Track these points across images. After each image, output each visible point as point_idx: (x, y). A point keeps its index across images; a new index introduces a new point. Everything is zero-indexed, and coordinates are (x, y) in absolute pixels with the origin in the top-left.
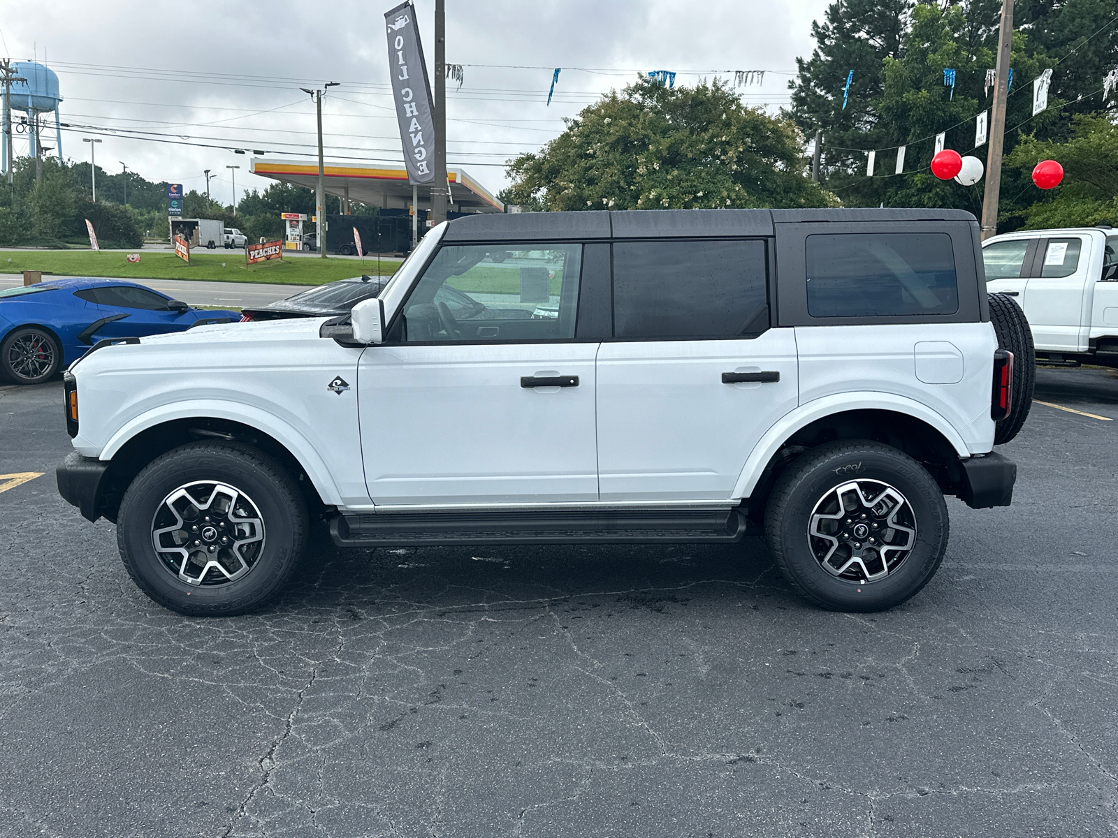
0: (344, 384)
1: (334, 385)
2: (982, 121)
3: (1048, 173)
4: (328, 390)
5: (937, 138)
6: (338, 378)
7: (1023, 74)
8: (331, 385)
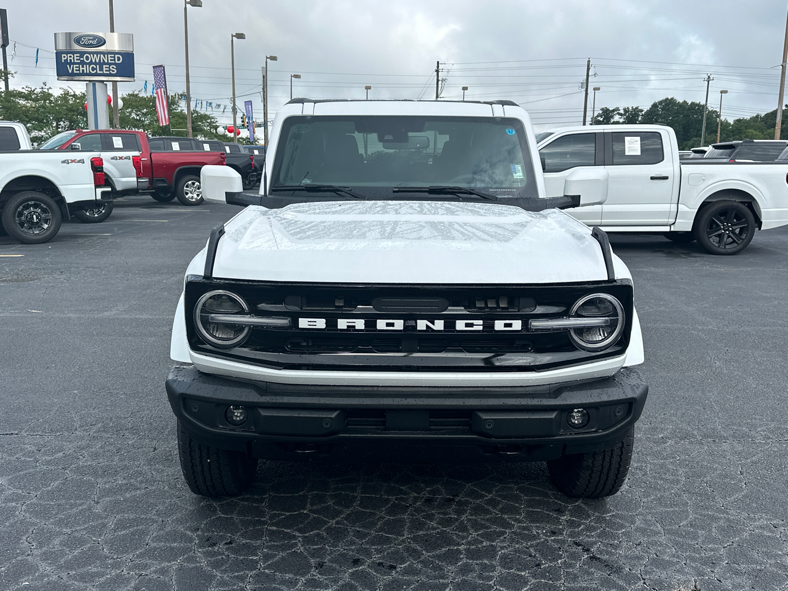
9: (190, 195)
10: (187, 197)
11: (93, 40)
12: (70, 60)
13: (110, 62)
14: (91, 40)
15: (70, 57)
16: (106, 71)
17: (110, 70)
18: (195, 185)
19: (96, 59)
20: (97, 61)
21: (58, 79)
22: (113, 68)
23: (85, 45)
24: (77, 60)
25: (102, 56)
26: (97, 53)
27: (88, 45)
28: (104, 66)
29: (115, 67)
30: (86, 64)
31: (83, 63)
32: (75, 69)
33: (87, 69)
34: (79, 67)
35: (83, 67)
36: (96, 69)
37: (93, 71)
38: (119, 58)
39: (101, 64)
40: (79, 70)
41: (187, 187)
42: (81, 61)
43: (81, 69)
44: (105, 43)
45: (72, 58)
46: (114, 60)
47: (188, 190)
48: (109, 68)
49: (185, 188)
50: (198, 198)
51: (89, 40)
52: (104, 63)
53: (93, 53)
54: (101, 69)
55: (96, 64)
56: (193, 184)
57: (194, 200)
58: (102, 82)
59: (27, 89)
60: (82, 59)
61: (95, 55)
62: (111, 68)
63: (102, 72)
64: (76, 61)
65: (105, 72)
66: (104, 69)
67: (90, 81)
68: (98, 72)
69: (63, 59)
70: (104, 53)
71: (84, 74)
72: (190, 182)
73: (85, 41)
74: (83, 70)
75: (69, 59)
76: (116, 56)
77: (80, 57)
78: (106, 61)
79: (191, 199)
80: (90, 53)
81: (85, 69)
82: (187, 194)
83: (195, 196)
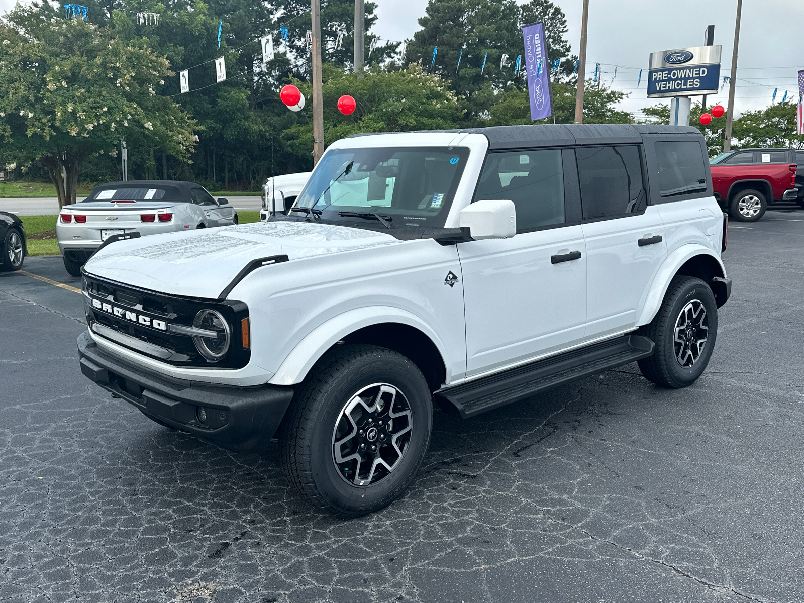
0: (455, 278)
1: (448, 279)
2: (220, 64)
3: (347, 104)
4: (445, 284)
5: (181, 74)
6: (450, 273)
7: (210, 31)
8: (446, 280)
9: (745, 211)
10: (741, 212)
11: (681, 56)
12: (660, 78)
13: (694, 76)
14: (679, 56)
15: (660, 75)
16: (690, 85)
17: (694, 84)
18: (753, 201)
19: (681, 74)
20: (683, 77)
21: (648, 98)
22: (697, 82)
23: (673, 62)
24: (665, 77)
25: (688, 71)
26: (684, 69)
27: (677, 61)
28: (689, 81)
29: (699, 81)
30: (673, 80)
31: (670, 80)
32: (662, 86)
33: (672, 85)
34: (666, 84)
35: (669, 84)
36: (681, 84)
37: (678, 86)
38: (704, 72)
39: (686, 79)
40: (666, 87)
41: (743, 202)
42: (668, 78)
43: (668, 85)
44: (692, 57)
45: (661, 76)
46: (699, 74)
47: (743, 206)
48: (693, 82)
49: (740, 203)
50: (755, 214)
51: (678, 56)
52: (689, 78)
53: (680, 69)
54: (686, 84)
55: (681, 79)
56: (751, 199)
57: (750, 216)
58: (687, 96)
59: (659, 106)
60: (669, 76)
61: (682, 71)
62: (695, 83)
63: (686, 87)
64: (664, 79)
65: (688, 87)
66: (689, 84)
67: (674, 97)
68: (683, 87)
69: (654, 77)
70: (689, 68)
71: (669, 91)
72: (747, 197)
73: (674, 58)
74: (669, 87)
75: (658, 76)
76: (702, 69)
77: (668, 74)
78: (691, 76)
79: (746, 214)
80: (677, 69)
81: (671, 85)
82: (742, 209)
83: (751, 212)
